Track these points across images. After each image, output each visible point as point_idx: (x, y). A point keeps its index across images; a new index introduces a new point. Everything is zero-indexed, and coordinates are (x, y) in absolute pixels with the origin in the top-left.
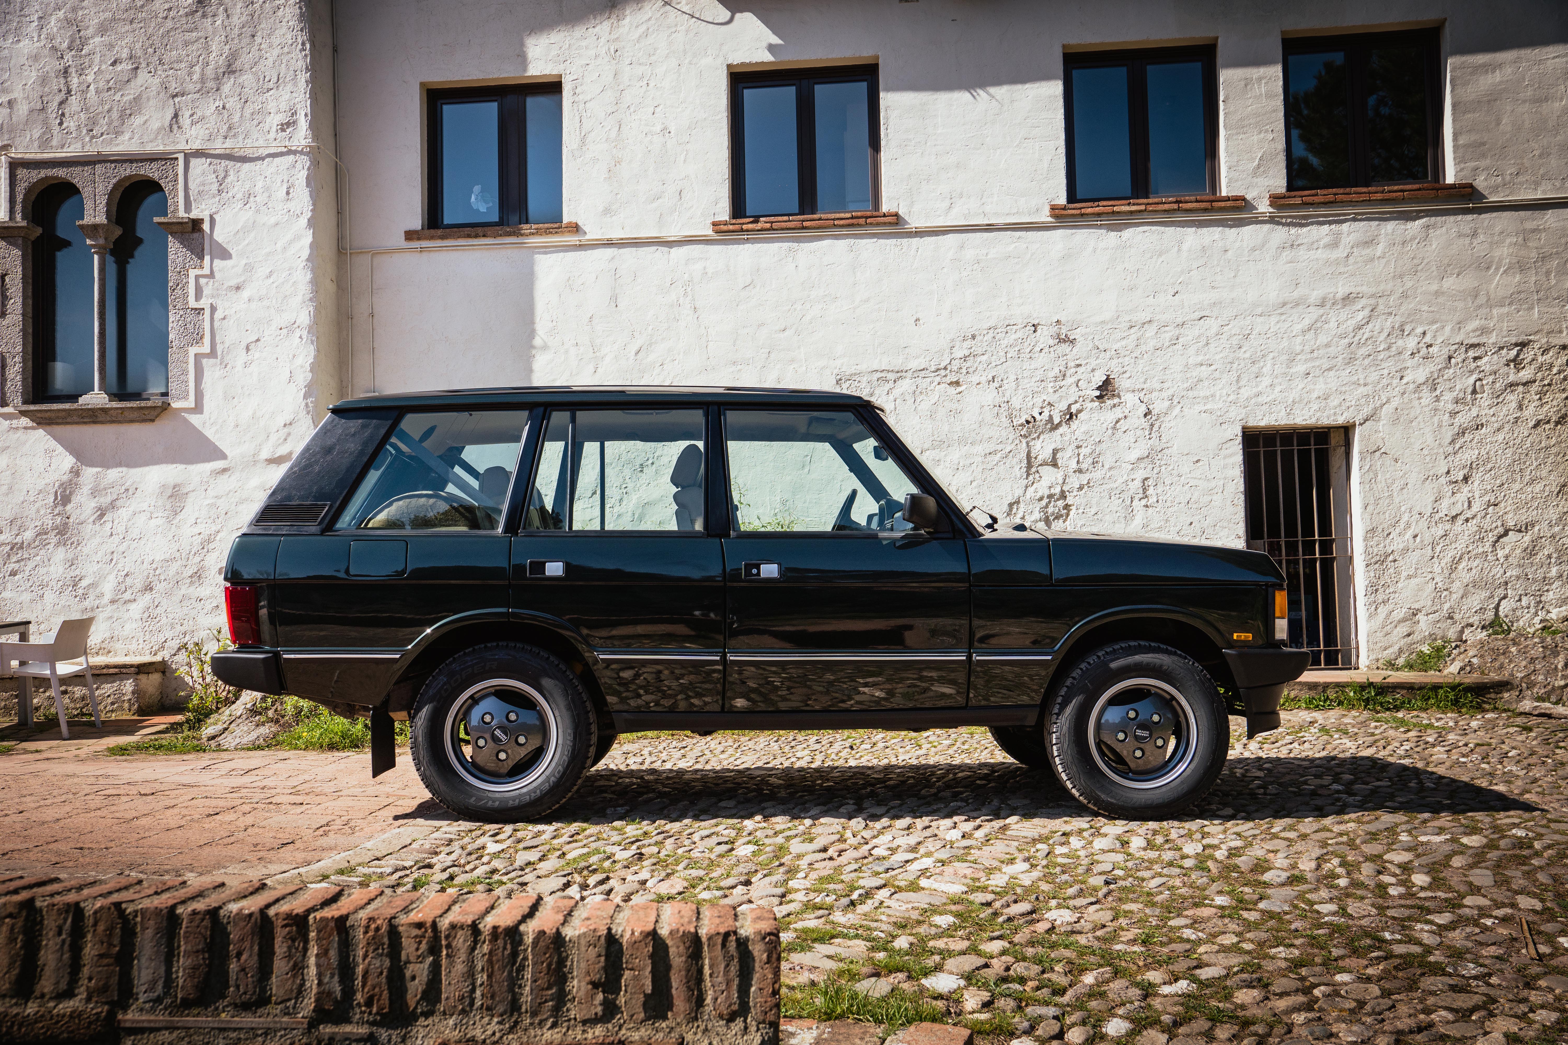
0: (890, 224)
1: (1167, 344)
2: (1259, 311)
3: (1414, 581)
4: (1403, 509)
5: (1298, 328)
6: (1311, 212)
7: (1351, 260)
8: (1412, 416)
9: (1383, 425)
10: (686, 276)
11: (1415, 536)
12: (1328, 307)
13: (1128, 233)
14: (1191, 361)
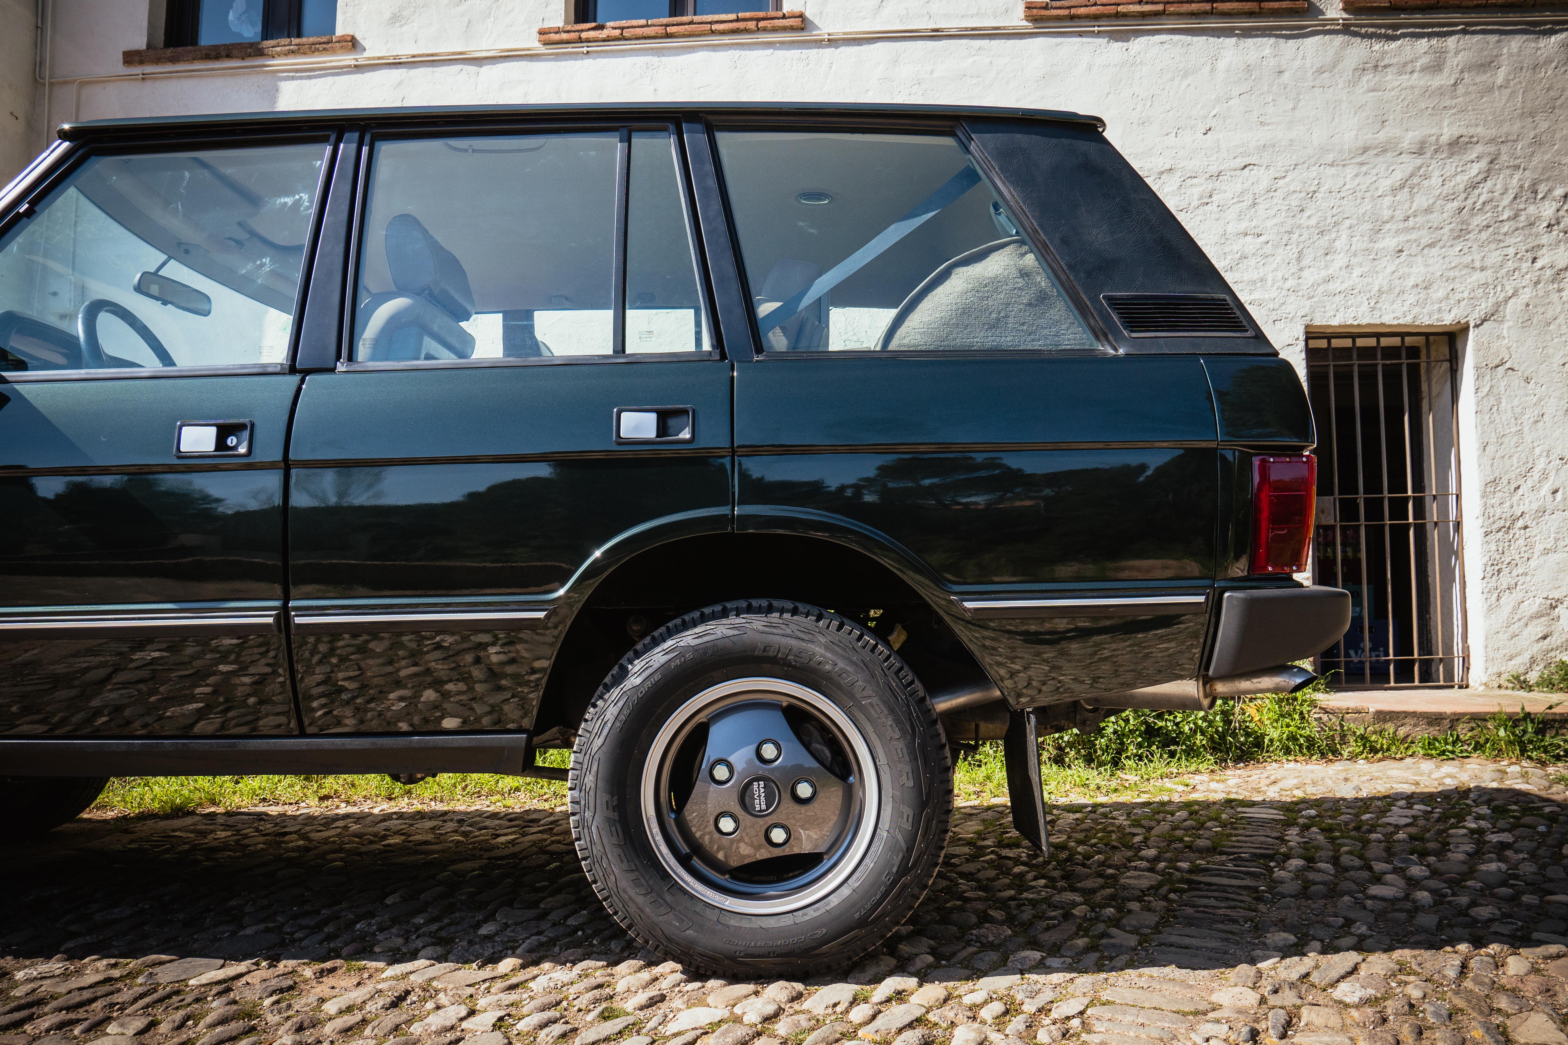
0: (792, 29)
1: (1195, 203)
2: (1330, 158)
3: (1553, 558)
4: (1537, 451)
5: (1385, 184)
6: (1403, 18)
7: (1461, 90)
8: (1550, 314)
9: (1508, 328)
11: (1555, 492)
12: (1428, 155)
13: (1138, 44)
14: (1230, 229)
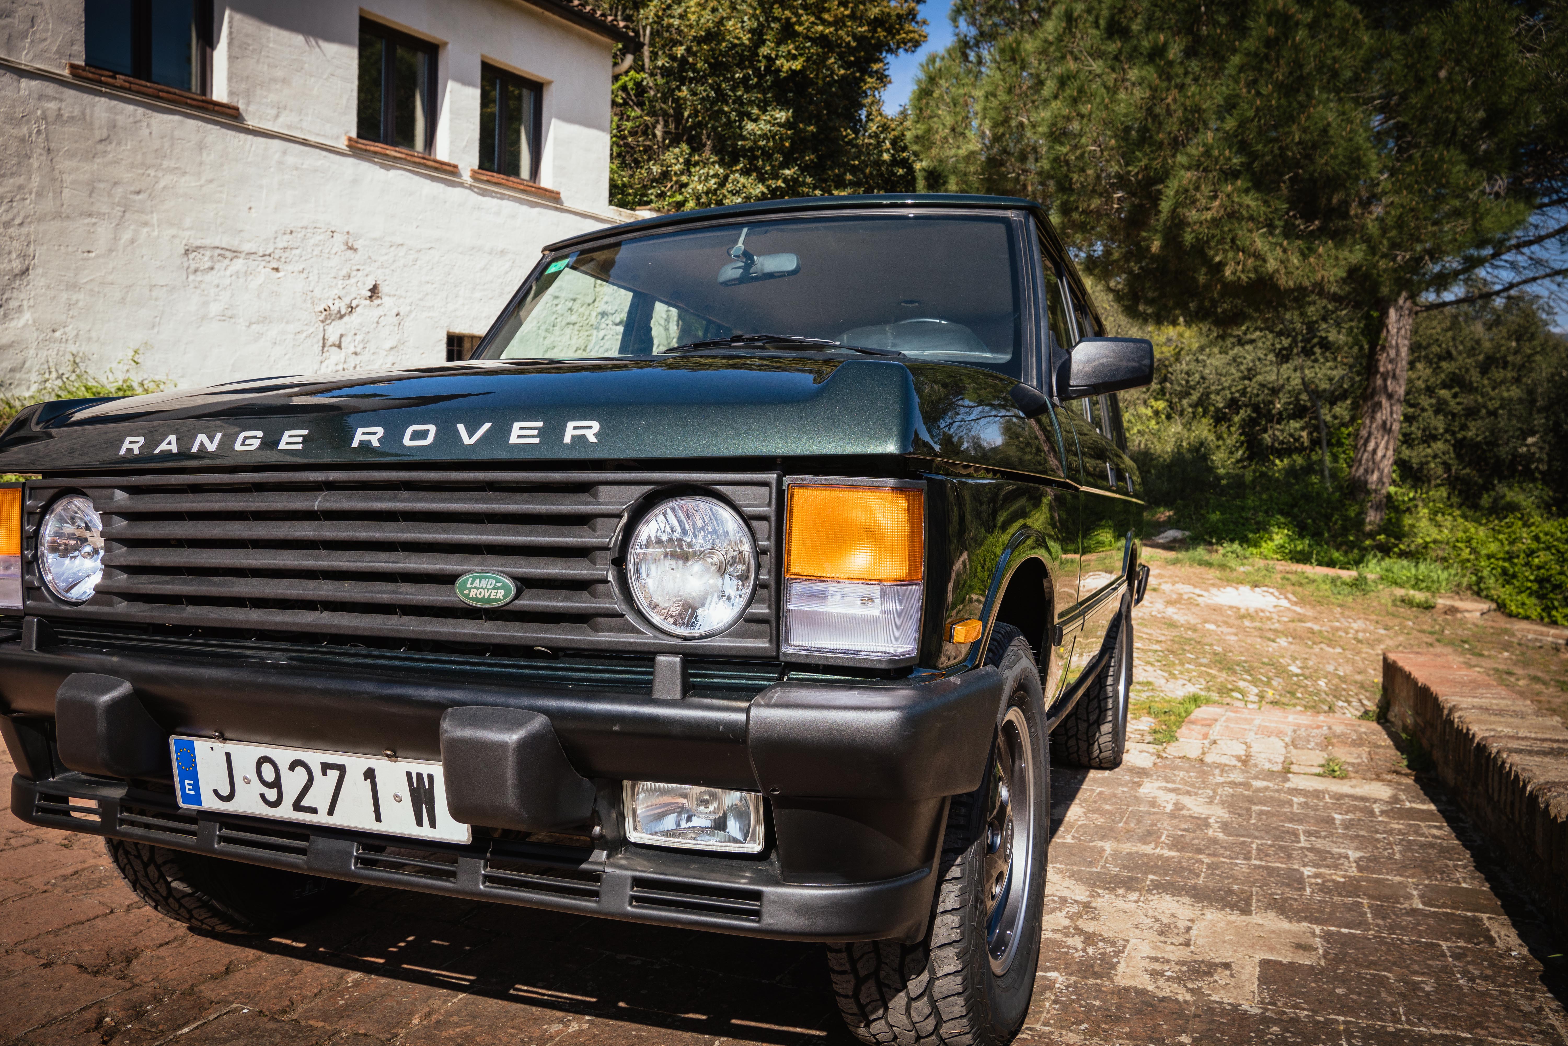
0: (232, 116)
1: (411, 264)
2: (460, 250)
6: (491, 188)
10: (39, 112)
14: (423, 279)
